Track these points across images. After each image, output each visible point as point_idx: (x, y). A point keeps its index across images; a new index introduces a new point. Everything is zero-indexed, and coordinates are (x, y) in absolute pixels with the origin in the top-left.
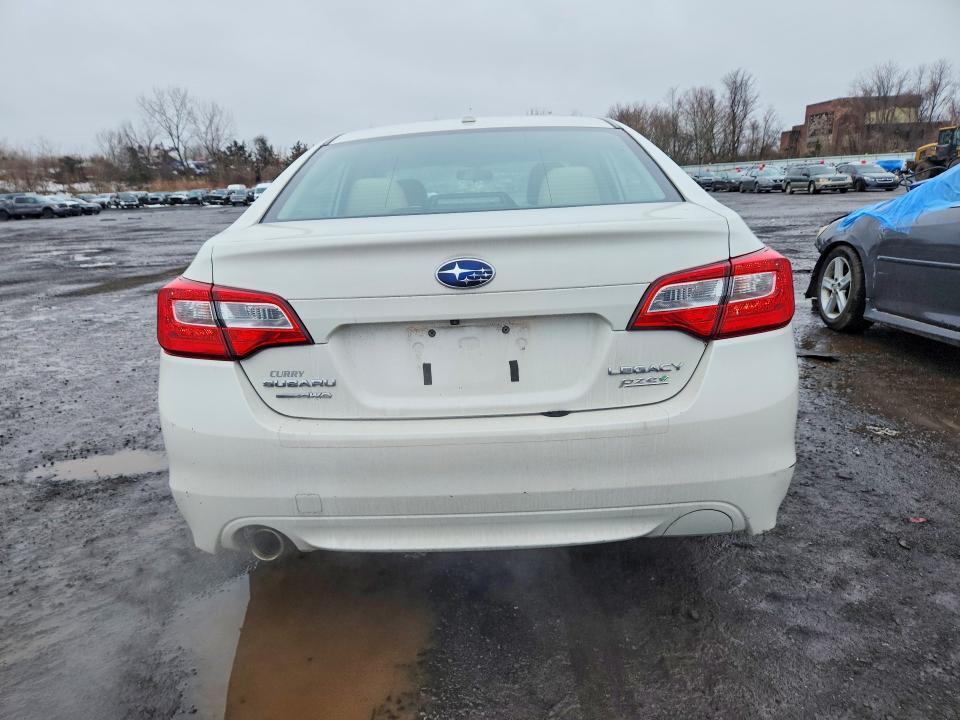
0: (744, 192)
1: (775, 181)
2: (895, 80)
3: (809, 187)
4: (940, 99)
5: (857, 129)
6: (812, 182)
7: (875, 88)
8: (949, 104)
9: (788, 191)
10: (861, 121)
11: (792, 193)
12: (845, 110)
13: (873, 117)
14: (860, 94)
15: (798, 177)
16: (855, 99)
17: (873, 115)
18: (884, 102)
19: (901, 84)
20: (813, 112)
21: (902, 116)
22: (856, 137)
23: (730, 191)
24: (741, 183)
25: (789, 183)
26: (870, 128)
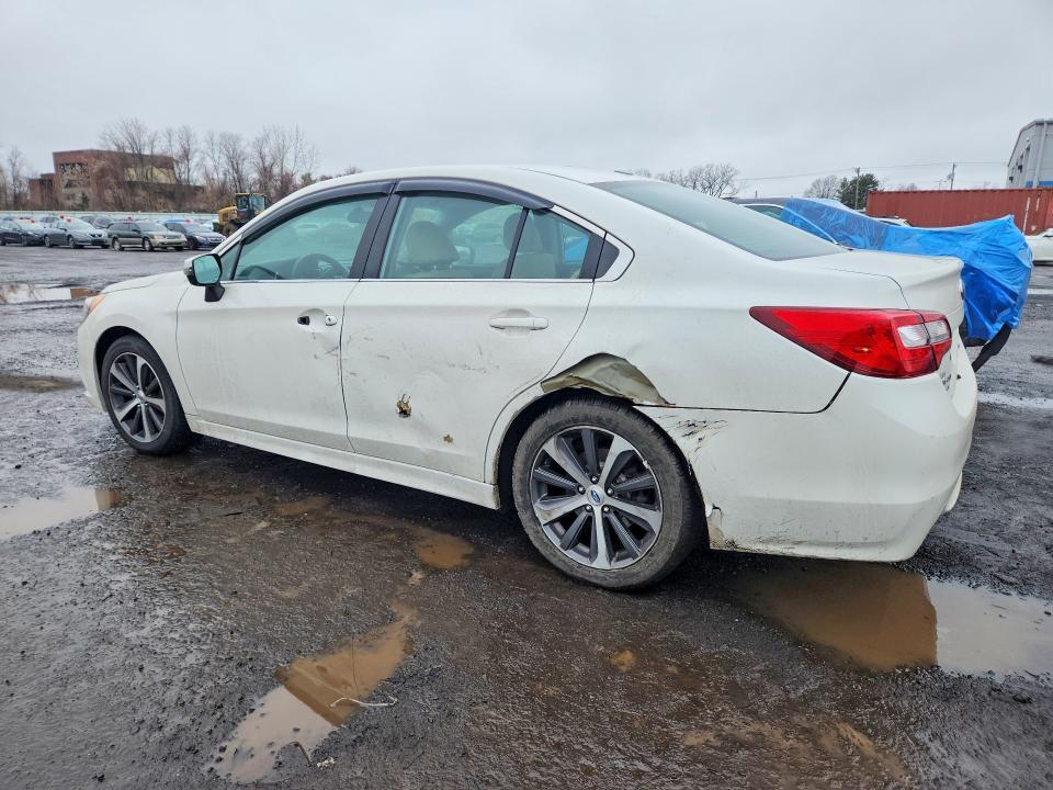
0: (52, 246)
1: (94, 236)
2: (145, 139)
3: (143, 244)
4: (193, 164)
5: (120, 184)
6: (145, 239)
7: (127, 144)
8: (203, 170)
9: (117, 247)
10: (120, 177)
11: (122, 249)
12: (102, 163)
13: (133, 174)
14: (114, 148)
15: (127, 232)
16: (109, 153)
17: (132, 172)
18: (140, 159)
19: (152, 143)
20: (63, 160)
21: (161, 176)
22: (121, 192)
23: (29, 245)
24: (46, 235)
25: (115, 239)
26: (132, 185)
